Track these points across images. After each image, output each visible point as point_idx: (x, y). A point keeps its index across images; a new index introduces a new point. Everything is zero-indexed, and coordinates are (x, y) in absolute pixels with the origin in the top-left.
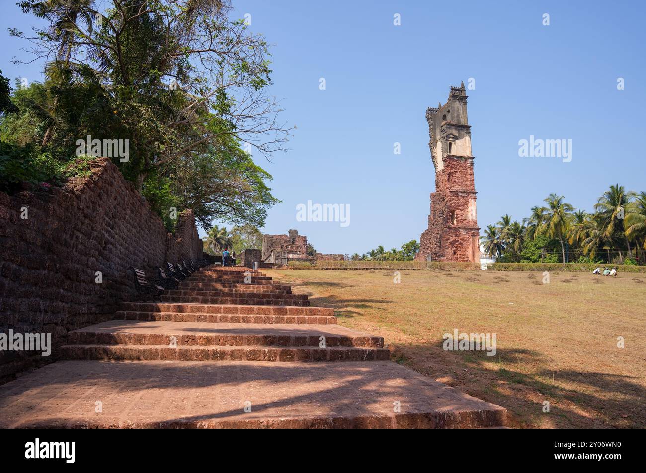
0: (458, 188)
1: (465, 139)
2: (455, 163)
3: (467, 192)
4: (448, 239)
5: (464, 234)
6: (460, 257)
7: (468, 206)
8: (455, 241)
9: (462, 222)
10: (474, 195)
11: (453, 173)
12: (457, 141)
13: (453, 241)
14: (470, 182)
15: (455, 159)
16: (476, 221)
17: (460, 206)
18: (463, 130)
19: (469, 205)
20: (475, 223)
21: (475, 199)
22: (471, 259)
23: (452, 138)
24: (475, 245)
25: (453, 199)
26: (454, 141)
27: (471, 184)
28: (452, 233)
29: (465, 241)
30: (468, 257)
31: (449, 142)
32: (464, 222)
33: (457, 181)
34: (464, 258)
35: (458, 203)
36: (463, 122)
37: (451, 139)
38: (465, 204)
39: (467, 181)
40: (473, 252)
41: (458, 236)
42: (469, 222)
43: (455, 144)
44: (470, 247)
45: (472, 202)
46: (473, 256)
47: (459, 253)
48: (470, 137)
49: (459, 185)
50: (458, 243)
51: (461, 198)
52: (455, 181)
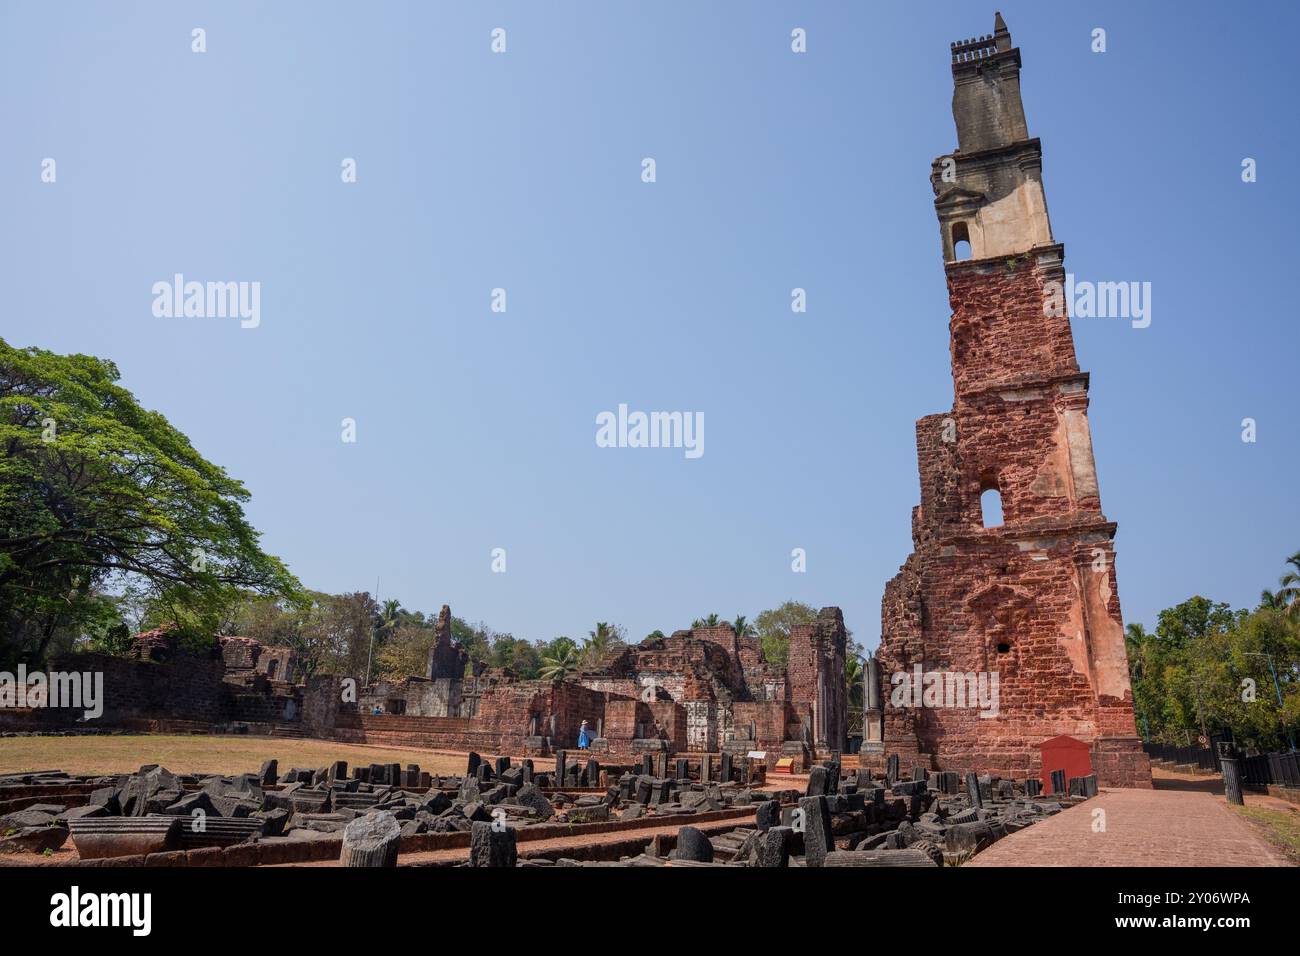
0: (1001, 377)
1: (1022, 193)
2: (980, 289)
3: (1040, 386)
4: (961, 591)
5: (1036, 558)
6: (1028, 664)
7: (1054, 439)
8: (995, 595)
9: (1032, 510)
10: (1076, 390)
11: (976, 325)
12: (984, 210)
13: (984, 595)
14: (1053, 343)
15: (981, 272)
16: (1096, 495)
17: (1012, 447)
18: (1010, 164)
19: (1057, 435)
20: (1092, 503)
21: (1082, 403)
22: (1080, 666)
23: (963, 204)
24: (1096, 601)
25: (982, 424)
26: (972, 214)
27: (1058, 350)
28: (979, 562)
29: (1046, 590)
30: (1067, 660)
31: (951, 223)
32: (1041, 508)
33: (996, 353)
34: (1046, 664)
35: (1003, 437)
36: (1006, 136)
37: (958, 211)
38: (1041, 435)
39: (1045, 342)
40: (1088, 635)
41: (1015, 572)
42: (1061, 504)
43: (978, 222)
44: (1074, 613)
45: (1067, 417)
46: (1090, 651)
47: (1020, 644)
48: (1038, 179)
49: (1007, 366)
50: (1010, 603)
51: (1018, 416)
52: (987, 355)
